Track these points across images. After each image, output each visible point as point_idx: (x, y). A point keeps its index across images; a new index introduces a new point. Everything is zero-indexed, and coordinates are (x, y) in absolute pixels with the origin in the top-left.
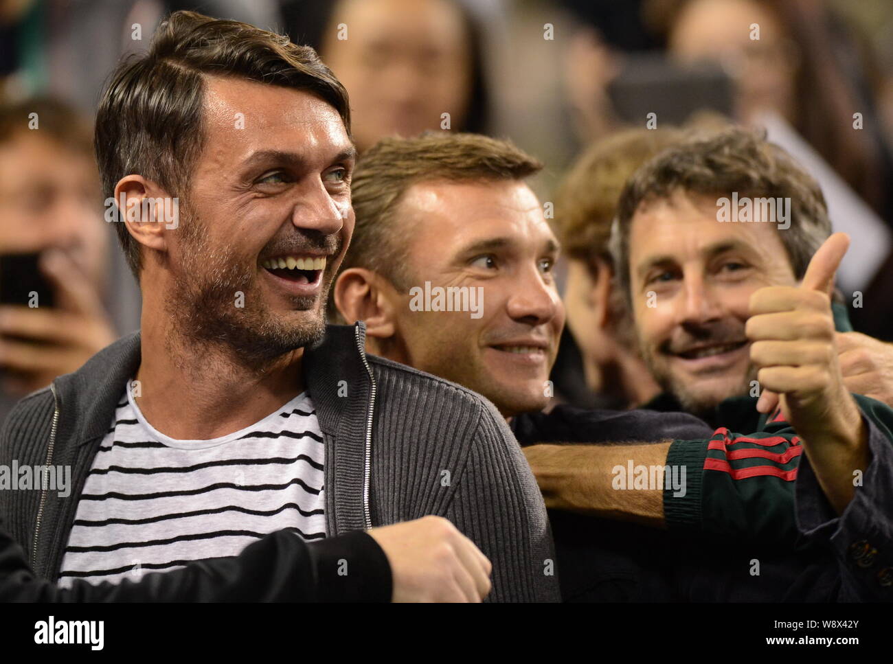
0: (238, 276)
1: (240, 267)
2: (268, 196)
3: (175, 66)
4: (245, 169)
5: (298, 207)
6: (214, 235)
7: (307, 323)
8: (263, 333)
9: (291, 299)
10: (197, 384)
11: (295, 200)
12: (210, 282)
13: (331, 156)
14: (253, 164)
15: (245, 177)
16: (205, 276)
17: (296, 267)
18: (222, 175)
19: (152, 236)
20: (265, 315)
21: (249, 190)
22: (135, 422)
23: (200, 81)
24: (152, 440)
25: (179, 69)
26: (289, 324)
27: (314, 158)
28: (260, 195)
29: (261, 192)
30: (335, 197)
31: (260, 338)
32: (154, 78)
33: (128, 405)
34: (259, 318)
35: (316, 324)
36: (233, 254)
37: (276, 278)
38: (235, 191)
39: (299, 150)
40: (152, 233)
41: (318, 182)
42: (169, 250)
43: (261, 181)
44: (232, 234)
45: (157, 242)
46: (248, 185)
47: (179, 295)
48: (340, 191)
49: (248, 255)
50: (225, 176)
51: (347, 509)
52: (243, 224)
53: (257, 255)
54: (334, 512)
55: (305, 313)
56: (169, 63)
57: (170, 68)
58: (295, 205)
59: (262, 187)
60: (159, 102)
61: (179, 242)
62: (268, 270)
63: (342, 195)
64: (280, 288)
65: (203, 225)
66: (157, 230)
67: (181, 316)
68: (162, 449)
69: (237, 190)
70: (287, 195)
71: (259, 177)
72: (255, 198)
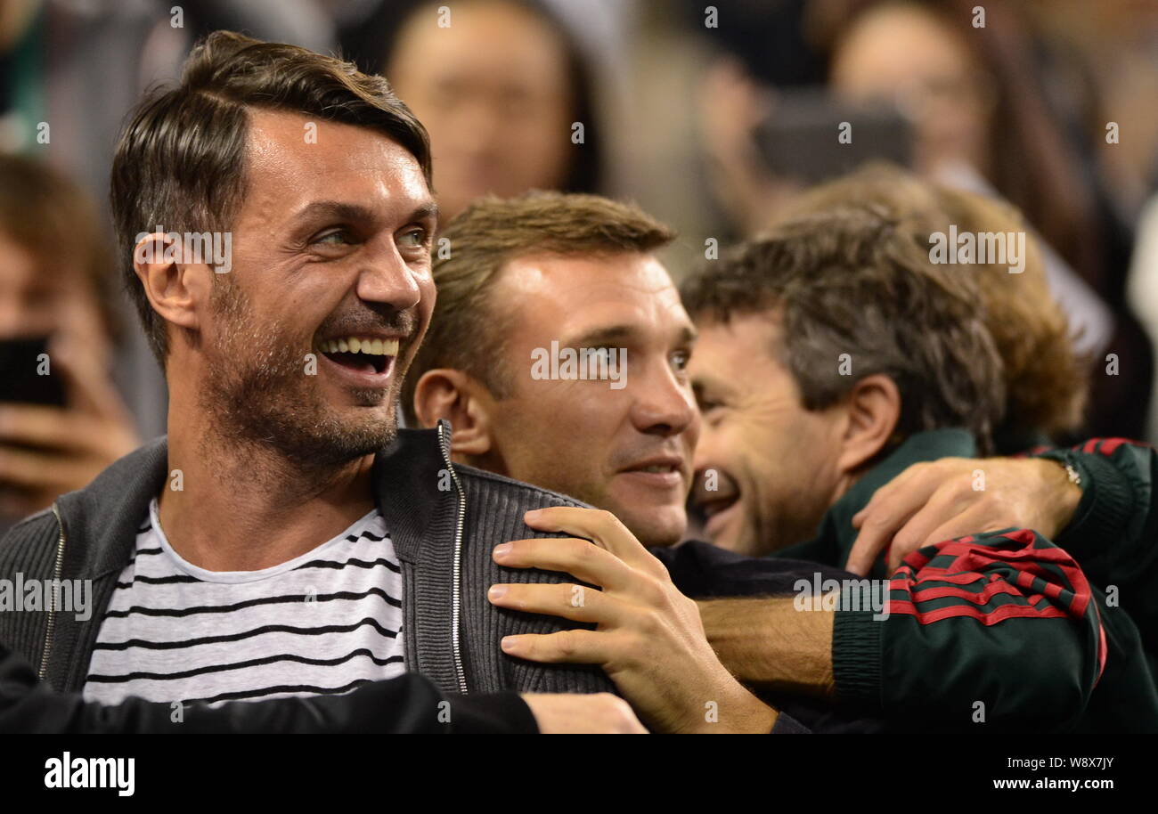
0: (287, 361)
1: (291, 350)
2: (326, 259)
3: (212, 97)
4: (297, 224)
5: (363, 275)
6: (258, 308)
7: (374, 422)
8: (318, 434)
9: (354, 392)
10: (239, 499)
11: (359, 266)
12: (253, 368)
13: (407, 212)
14: (308, 218)
15: (297, 235)
16: (247, 362)
17: (360, 351)
18: (269, 233)
19: (181, 310)
20: (321, 411)
21: (302, 251)
22: (159, 551)
23: (243, 117)
24: (180, 573)
25: (218, 102)
26: (351, 423)
27: (385, 213)
28: (316, 258)
29: (316, 254)
30: (412, 265)
31: (316, 440)
32: (185, 113)
33: (151, 530)
34: (313, 414)
35: (385, 424)
36: (282, 333)
37: (335, 366)
38: (285, 252)
39: (366, 202)
40: (181, 306)
41: (389, 244)
42: (202, 328)
43: (318, 241)
44: (280, 308)
45: (186, 318)
46: (299, 245)
47: (212, 387)
48: (418, 258)
49: (301, 334)
50: (272, 233)
51: (431, 654)
52: (295, 294)
53: (312, 335)
54: (416, 658)
55: (371, 409)
56: (205, 95)
57: (206, 100)
58: (361, 272)
59: (320, 249)
60: (192, 142)
61: (215, 318)
62: (324, 353)
63: (420, 263)
64: (340, 378)
65: (245, 295)
66: (187, 302)
67: (220, 412)
68: (194, 584)
69: (288, 251)
70: (350, 260)
71: (315, 235)
72: (310, 262)
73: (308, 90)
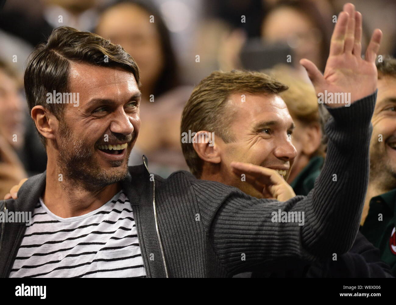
0: (86, 153)
1: (87, 149)
2: (99, 118)
3: (58, 54)
4: (87, 107)
5: (112, 123)
6: (75, 135)
7: (119, 173)
8: (99, 178)
9: (111, 162)
10: (72, 196)
11: (111, 119)
12: (74, 155)
13: (128, 98)
14: (91, 105)
15: (88, 111)
16: (72, 152)
17: (112, 149)
18: (78, 109)
19: (48, 133)
20: (99, 170)
21: (90, 116)
22: (46, 213)
23: (68, 64)
24: (54, 220)
25: (60, 56)
26: (110, 174)
27: (119, 100)
28: (95, 118)
29: (95, 116)
30: (131, 114)
31: (98, 180)
32: (48, 60)
33: (41, 207)
34: (97, 171)
35: (123, 172)
36: (83, 144)
37: (104, 153)
38: (83, 116)
39: (112, 97)
41: (121, 111)
42: (57, 139)
43: (96, 112)
44: (83, 135)
45: (51, 136)
46: (89, 114)
47: (61, 159)
48: (133, 111)
49: (90, 144)
50: (79, 109)
52: (87, 131)
53: (94, 145)
55: (118, 168)
56: (56, 53)
57: (56, 56)
58: (111, 122)
59: (96, 114)
60: (51, 70)
61: (60, 136)
62: (100, 149)
63: (134, 113)
64: (106, 158)
65: (70, 130)
66: (50, 130)
67: (63, 167)
68: (58, 223)
69: (85, 116)
70: (108, 117)
71: (95, 109)
72: (93, 119)
73: (91, 56)
